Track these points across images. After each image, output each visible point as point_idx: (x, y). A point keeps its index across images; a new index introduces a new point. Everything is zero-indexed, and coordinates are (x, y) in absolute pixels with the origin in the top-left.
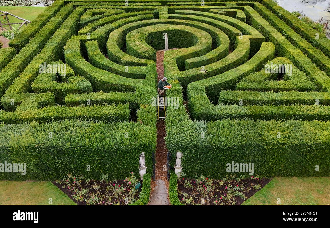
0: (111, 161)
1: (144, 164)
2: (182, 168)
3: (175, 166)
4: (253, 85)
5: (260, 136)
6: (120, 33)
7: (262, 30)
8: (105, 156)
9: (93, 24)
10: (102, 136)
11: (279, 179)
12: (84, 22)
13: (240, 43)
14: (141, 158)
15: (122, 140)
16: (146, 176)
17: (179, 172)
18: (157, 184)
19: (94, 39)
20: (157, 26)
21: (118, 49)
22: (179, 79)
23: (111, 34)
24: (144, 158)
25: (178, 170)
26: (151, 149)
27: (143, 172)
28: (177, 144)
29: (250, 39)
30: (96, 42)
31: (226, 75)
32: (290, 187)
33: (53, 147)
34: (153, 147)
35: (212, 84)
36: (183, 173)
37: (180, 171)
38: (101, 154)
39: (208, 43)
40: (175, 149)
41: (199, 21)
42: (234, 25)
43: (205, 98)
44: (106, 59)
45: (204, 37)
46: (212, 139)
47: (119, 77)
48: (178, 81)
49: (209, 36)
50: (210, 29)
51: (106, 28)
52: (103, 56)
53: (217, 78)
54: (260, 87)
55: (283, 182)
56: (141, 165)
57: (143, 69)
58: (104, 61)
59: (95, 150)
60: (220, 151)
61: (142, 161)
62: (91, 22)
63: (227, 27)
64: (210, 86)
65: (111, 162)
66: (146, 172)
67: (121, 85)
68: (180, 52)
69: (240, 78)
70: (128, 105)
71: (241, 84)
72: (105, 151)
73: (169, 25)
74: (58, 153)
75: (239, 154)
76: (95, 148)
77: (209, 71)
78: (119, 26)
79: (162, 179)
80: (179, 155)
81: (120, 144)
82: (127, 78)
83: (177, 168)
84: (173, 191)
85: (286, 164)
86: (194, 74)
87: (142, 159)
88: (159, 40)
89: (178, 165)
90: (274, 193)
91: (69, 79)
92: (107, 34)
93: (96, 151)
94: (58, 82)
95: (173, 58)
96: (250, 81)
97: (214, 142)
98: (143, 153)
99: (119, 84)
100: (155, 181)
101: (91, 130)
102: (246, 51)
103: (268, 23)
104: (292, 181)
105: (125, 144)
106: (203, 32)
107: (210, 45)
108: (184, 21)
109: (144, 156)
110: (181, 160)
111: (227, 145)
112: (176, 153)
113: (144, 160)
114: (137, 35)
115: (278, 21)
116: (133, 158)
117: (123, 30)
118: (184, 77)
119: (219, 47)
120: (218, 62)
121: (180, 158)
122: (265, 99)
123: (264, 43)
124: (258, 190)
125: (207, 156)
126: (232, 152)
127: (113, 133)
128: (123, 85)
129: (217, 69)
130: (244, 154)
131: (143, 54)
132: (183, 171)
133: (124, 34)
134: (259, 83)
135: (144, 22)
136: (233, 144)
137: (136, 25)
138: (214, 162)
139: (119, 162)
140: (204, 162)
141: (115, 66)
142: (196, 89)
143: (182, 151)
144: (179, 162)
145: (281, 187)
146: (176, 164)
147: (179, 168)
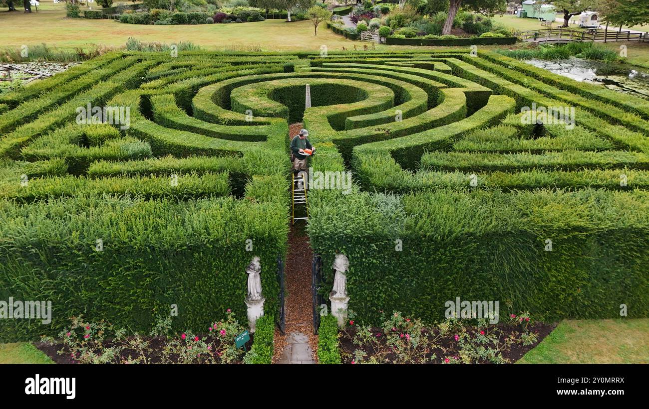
0: (179, 280)
1: (260, 290)
2: (348, 299)
3: (333, 295)
4: (488, 146)
5: (525, 215)
6: (221, 89)
7: (484, 82)
8: (165, 265)
9: (170, 77)
10: (162, 222)
11: (573, 324)
12: (153, 76)
13: (448, 97)
14: (252, 274)
15: (206, 228)
16: (261, 322)
17: (340, 310)
18: (290, 341)
19: (169, 93)
20: (290, 80)
21: (214, 105)
22: (335, 141)
23: (202, 90)
24: (258, 273)
25: (339, 304)
26: (276, 248)
27: (255, 312)
28: (336, 234)
29: (465, 93)
30: (172, 96)
31: (429, 134)
32: (602, 340)
33: (38, 245)
34: (281, 243)
35: (403, 146)
36: (351, 311)
37: (343, 306)
38: (154, 261)
39: (388, 97)
40: (331, 247)
41: (368, 74)
42: (434, 78)
43: (390, 165)
44: (188, 117)
45: (379, 90)
46: (416, 223)
47: (211, 139)
48: (332, 144)
49: (389, 89)
50: (389, 82)
51: (196, 81)
52: (183, 113)
53: (411, 138)
54: (501, 148)
55: (583, 330)
56: (251, 293)
57: (262, 130)
58: (184, 119)
59: (140, 249)
60: (436, 250)
61: (254, 284)
62: (167, 75)
63: (419, 80)
64: (400, 149)
65: (178, 283)
66: (262, 313)
67: (215, 150)
68: (336, 109)
69: (458, 137)
70: (226, 174)
71: (464, 144)
72: (166, 251)
73: (311, 79)
74: (49, 261)
75: (481, 255)
76: (141, 245)
77: (395, 130)
78: (219, 80)
79: (301, 332)
80: (341, 263)
81: (200, 235)
82: (227, 141)
83: (335, 299)
84: (329, 350)
85: (589, 285)
86: (365, 134)
87: (255, 276)
88: (294, 104)
89: (338, 292)
90: (570, 353)
91: (107, 142)
92: (195, 89)
93: (142, 252)
94: (81, 147)
95: (323, 116)
96: (479, 140)
97: (421, 228)
98: (256, 261)
99: (211, 149)
100: (284, 334)
101: (135, 211)
102: (462, 105)
103: (492, 75)
104: (603, 329)
105: (214, 234)
106: (377, 85)
107: (391, 101)
108: (341, 73)
109: (259, 270)
110: (345, 277)
111: (450, 233)
112: (334, 258)
113: (258, 279)
114: (254, 90)
115: (509, 73)
116: (231, 274)
117: (225, 85)
118: (344, 140)
119: (410, 102)
120: (409, 119)
121: (343, 271)
122: (516, 164)
123: (492, 97)
124: (531, 347)
125: (407, 263)
126: (465, 251)
127: (187, 215)
128: (218, 150)
129: (408, 129)
130: (492, 257)
131: (263, 112)
132: (350, 305)
133: (228, 89)
134: (500, 141)
135: (267, 76)
136: (466, 229)
137: (252, 79)
138: (423, 279)
139: (197, 283)
140: (400, 281)
141: (206, 126)
142: (371, 152)
143: (349, 254)
144: (340, 283)
145: (581, 340)
146: (334, 289)
147: (341, 299)
